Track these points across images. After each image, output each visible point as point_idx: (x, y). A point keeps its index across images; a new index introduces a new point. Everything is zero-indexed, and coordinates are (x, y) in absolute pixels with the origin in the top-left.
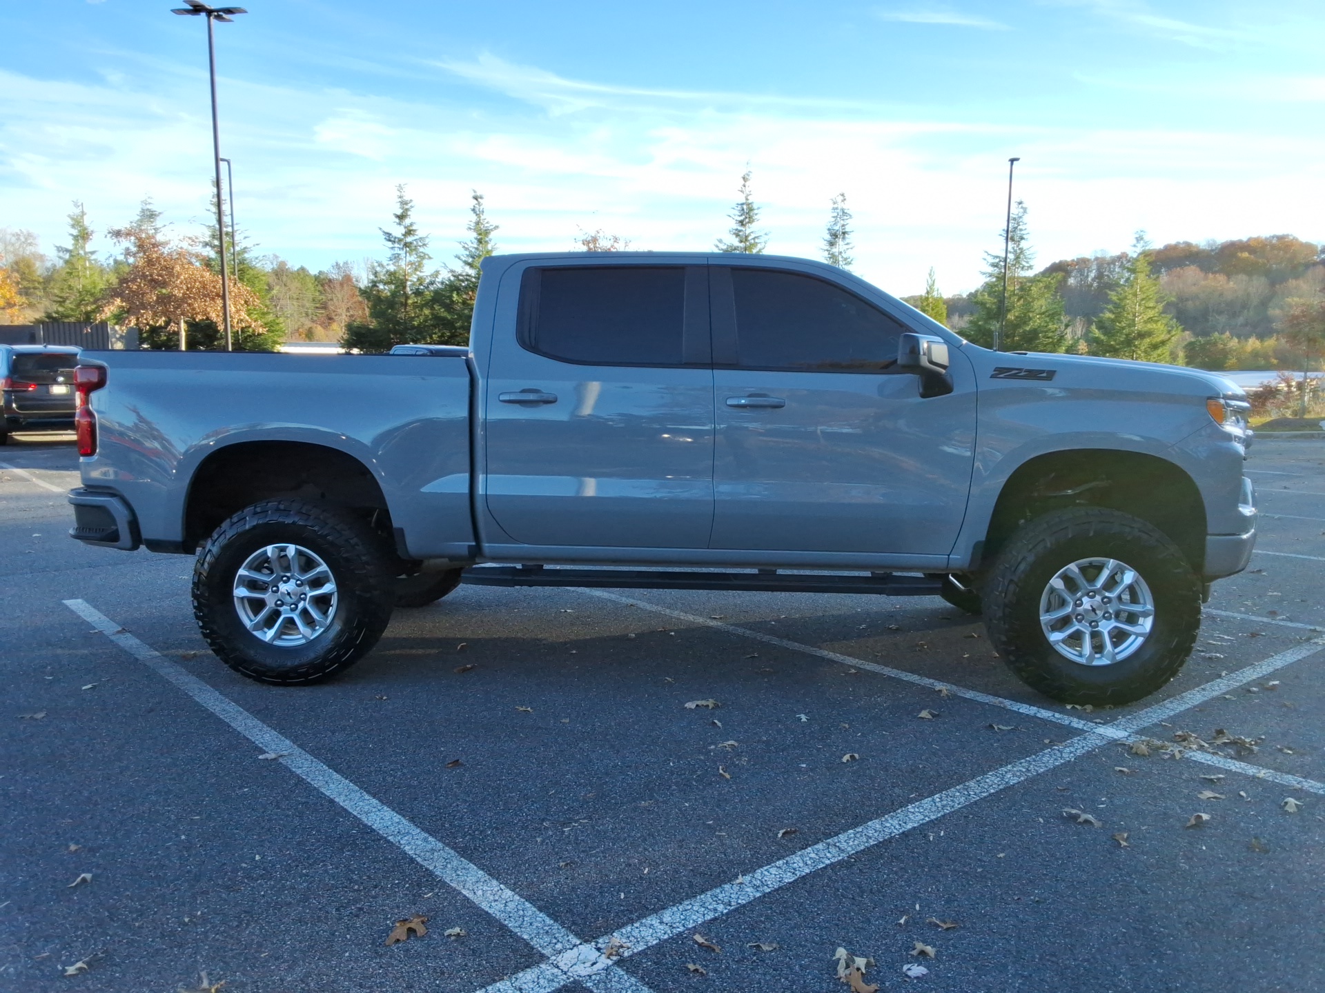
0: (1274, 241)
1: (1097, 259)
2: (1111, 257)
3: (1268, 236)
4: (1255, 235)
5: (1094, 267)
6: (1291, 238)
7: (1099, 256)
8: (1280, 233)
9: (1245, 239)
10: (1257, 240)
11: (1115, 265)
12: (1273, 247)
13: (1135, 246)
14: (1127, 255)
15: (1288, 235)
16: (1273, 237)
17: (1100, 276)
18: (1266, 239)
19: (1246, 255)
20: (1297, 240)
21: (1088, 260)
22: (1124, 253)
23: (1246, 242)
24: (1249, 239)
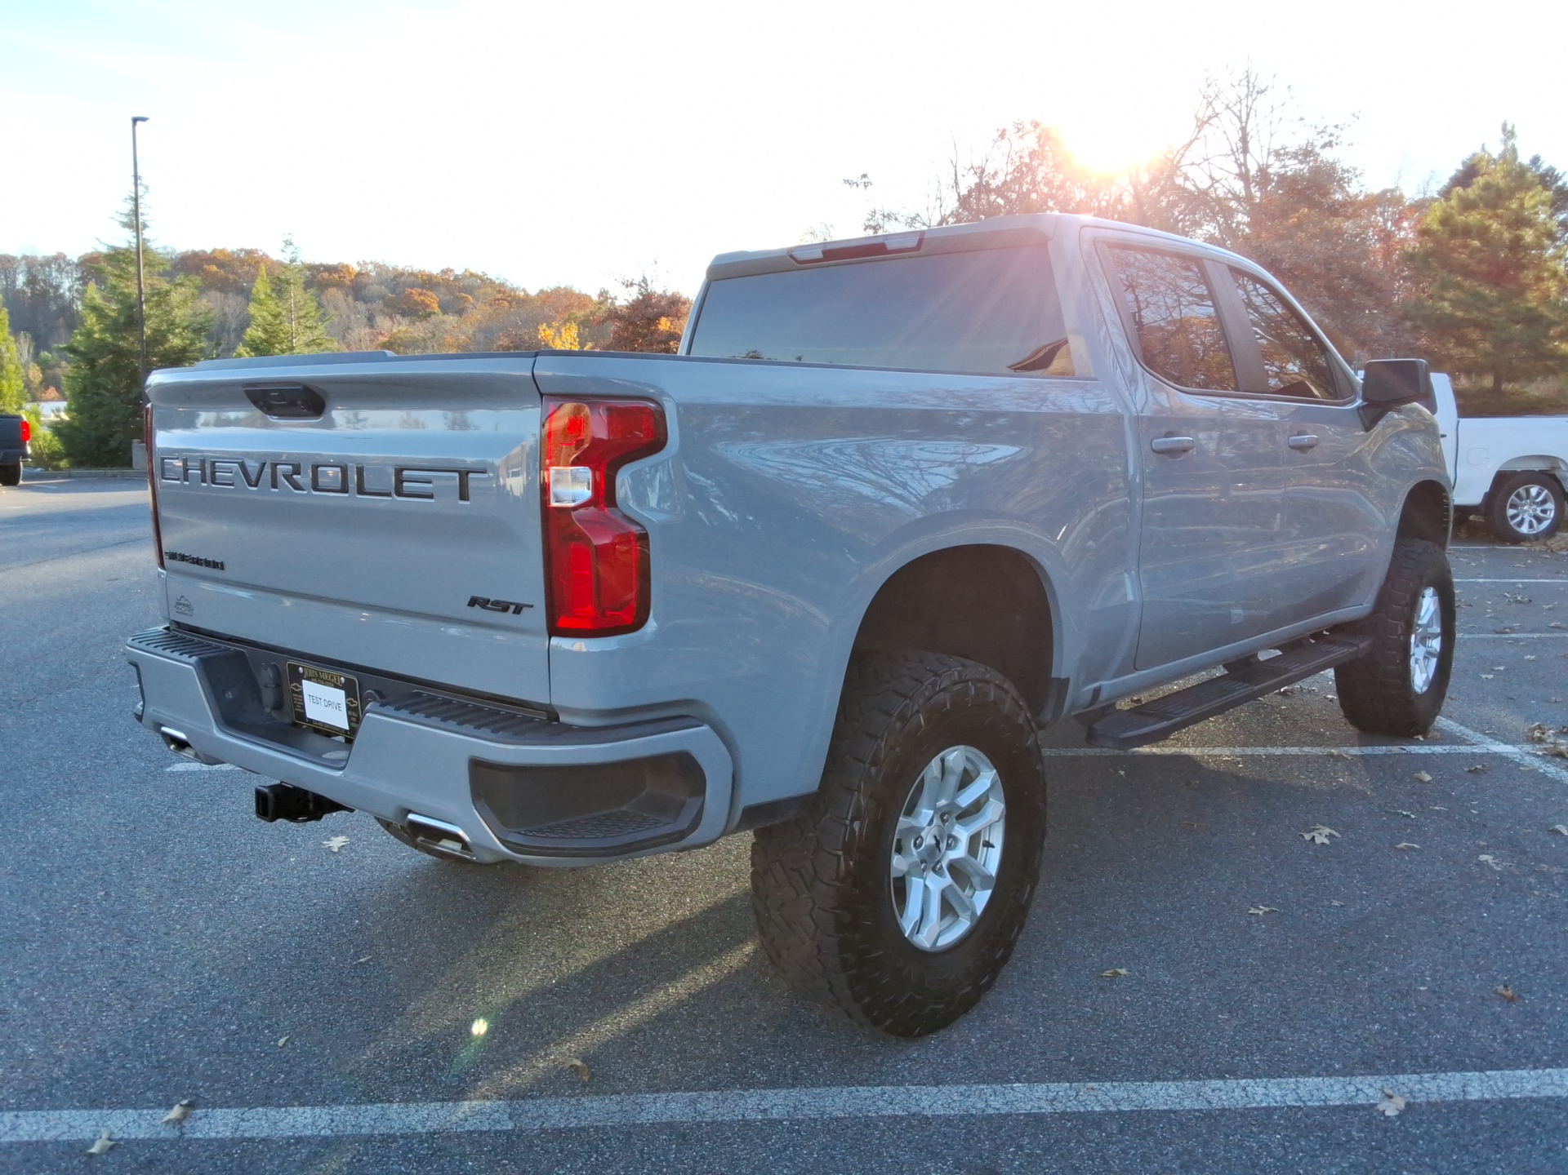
0: (242, 255)
1: (25, 257)
2: (44, 257)
3: (235, 249)
4: (220, 247)
5: (23, 267)
6: (261, 253)
7: (28, 254)
8: (248, 247)
9: (209, 251)
10: (222, 251)
11: (50, 267)
12: (242, 262)
13: (283, 251)
14: (65, 256)
15: (257, 250)
16: (241, 250)
17: (32, 281)
18: (233, 253)
19: (214, 268)
20: (267, 256)
21: (14, 258)
22: (61, 253)
23: (211, 253)
24: (214, 251)
